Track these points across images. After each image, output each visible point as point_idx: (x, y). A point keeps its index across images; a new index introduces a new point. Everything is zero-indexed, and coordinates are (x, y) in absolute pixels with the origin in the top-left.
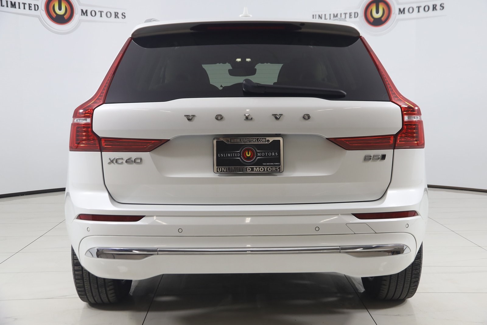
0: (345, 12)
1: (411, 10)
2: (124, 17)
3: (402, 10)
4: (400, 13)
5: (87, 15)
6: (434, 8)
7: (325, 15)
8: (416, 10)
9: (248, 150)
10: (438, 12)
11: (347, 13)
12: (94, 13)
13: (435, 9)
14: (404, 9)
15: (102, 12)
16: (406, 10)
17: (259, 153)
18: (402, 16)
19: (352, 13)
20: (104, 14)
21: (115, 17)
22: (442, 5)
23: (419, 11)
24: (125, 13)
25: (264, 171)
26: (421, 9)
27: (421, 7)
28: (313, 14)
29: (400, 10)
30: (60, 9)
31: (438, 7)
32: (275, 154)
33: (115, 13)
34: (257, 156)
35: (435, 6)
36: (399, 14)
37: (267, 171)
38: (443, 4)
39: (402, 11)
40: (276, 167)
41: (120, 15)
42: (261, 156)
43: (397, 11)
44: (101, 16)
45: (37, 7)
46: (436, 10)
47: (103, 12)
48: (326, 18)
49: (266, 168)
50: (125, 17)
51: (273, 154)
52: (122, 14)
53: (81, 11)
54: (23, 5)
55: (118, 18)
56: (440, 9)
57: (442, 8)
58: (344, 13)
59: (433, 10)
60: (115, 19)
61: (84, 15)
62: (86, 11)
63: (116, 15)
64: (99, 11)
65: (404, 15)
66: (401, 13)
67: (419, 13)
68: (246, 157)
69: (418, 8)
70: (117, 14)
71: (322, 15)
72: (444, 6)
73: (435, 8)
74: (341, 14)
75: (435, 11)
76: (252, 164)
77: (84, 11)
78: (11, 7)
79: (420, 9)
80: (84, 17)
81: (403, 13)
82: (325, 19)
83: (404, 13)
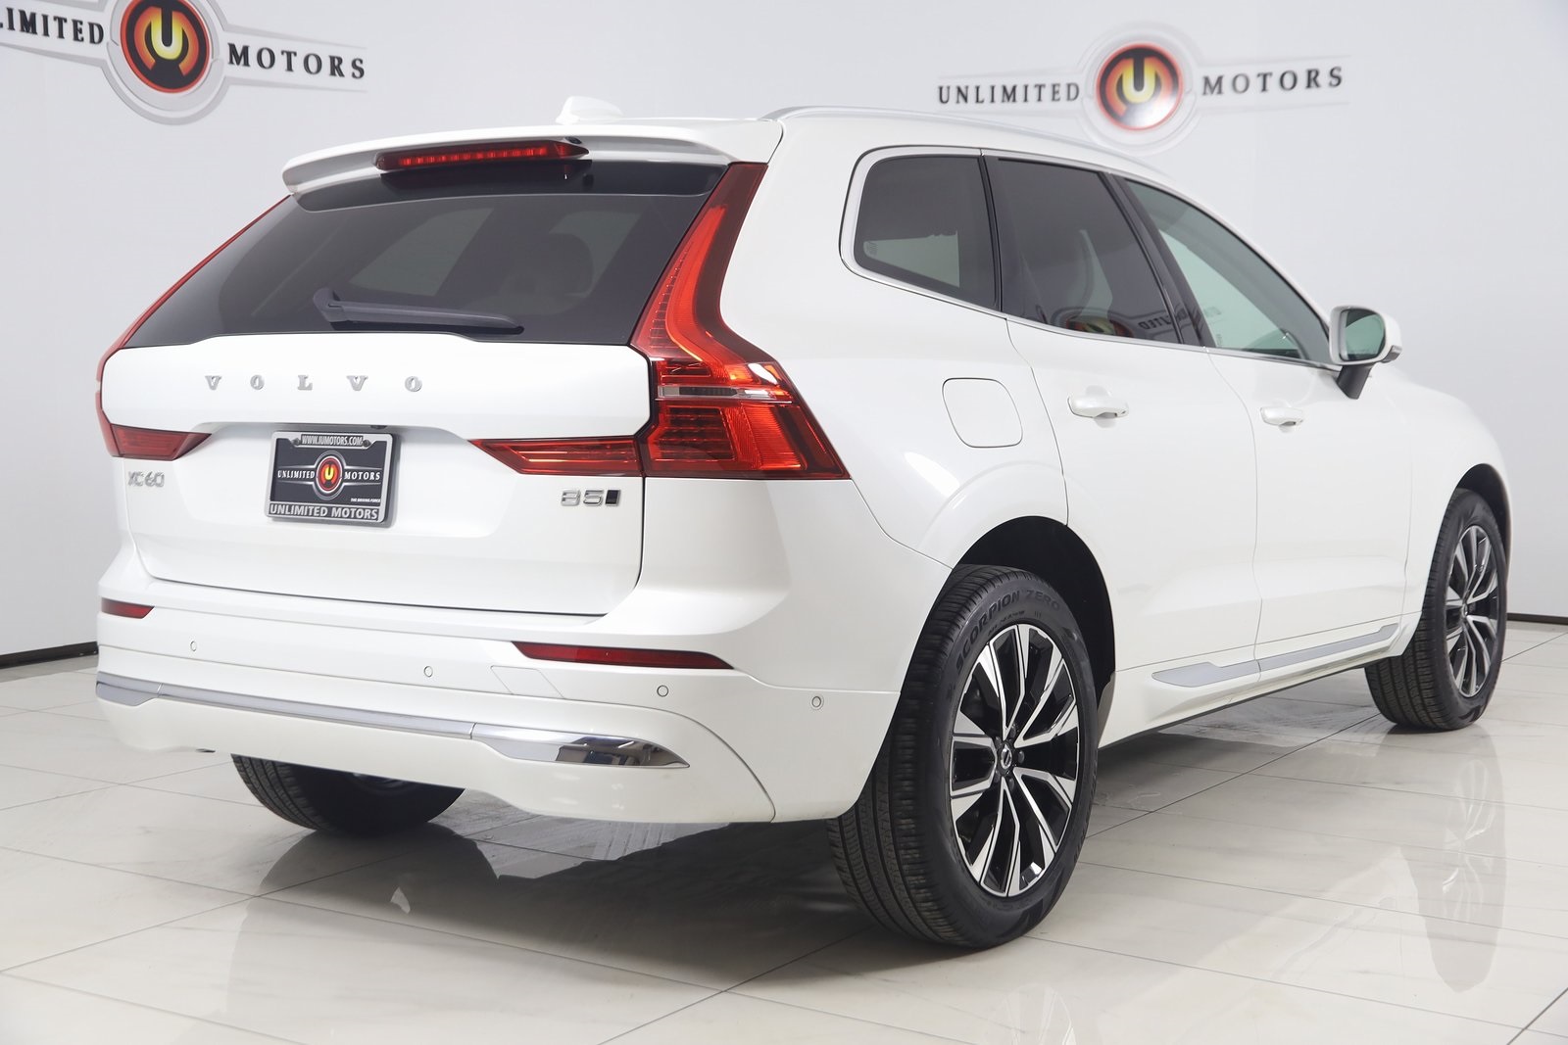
0: (1040, 82)
1: (1240, 85)
2: (357, 73)
3: (1213, 81)
4: (1208, 90)
5: (246, 64)
6: (1312, 79)
7: (978, 88)
8: (1255, 83)
9: (331, 463)
10: (1324, 92)
11: (1044, 86)
12: (267, 58)
13: (1313, 84)
14: (1220, 80)
15: (293, 55)
16: (1226, 84)
17: (348, 471)
18: (1213, 99)
19: (1059, 85)
20: (297, 62)
21: (333, 74)
22: (1335, 73)
23: (1264, 89)
24: (361, 61)
25: (349, 517)
26: (1273, 83)
27: (1271, 74)
28: (941, 84)
29: (1207, 80)
30: (167, 40)
31: (1324, 78)
32: (375, 476)
33: (332, 59)
34: (344, 481)
35: (1313, 75)
36: (1205, 93)
37: (355, 517)
38: (1339, 69)
39: (1213, 86)
40: (372, 510)
41: (346, 67)
42: (351, 480)
43: (1199, 85)
44: (290, 68)
45: (97, 33)
46: (1317, 85)
47: (295, 54)
48: (980, 99)
49: (353, 510)
50: (362, 72)
51: (372, 478)
52: (354, 64)
53: (228, 48)
54: (56, 24)
55: (341, 74)
56: (1331, 84)
57: (1335, 82)
58: (1036, 86)
59: (1309, 86)
60: (333, 77)
61: (238, 63)
62: (245, 49)
63: (336, 68)
64: (283, 53)
65: (1219, 96)
66: (1212, 90)
67: (1264, 94)
68: (324, 482)
69: (1261, 79)
70: (336, 62)
71: (967, 88)
72: (1341, 74)
73: (1315, 78)
74: (1026, 87)
75: (1314, 90)
76: (333, 497)
77: (239, 51)
78: (22, 30)
79: (1268, 79)
80: (238, 70)
81: (1216, 90)
82: (977, 101)
83: (1220, 92)
